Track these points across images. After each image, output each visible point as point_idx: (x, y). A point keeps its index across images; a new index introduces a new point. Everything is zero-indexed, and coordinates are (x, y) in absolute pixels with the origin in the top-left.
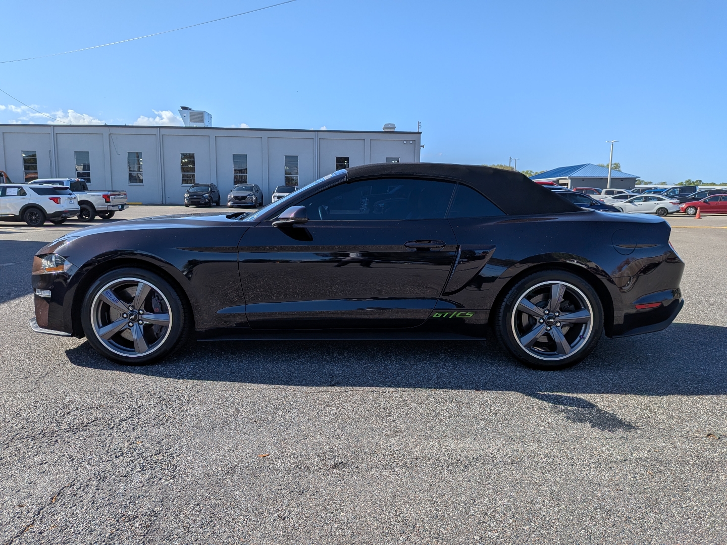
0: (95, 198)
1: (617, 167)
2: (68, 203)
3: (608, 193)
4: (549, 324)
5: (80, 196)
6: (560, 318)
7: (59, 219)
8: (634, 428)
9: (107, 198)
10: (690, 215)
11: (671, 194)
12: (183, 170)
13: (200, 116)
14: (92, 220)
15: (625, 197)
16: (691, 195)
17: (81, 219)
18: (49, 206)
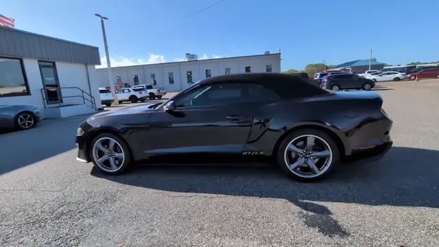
0: (154, 91)
1: (375, 60)
2: (145, 94)
3: (369, 72)
4: (307, 158)
5: (149, 91)
6: (313, 154)
7: (143, 100)
8: (347, 234)
9: (159, 91)
10: (412, 80)
11: (402, 70)
12: (188, 77)
13: (193, 56)
14: (154, 99)
15: (377, 74)
16: (413, 70)
17: (150, 99)
18: (139, 95)
